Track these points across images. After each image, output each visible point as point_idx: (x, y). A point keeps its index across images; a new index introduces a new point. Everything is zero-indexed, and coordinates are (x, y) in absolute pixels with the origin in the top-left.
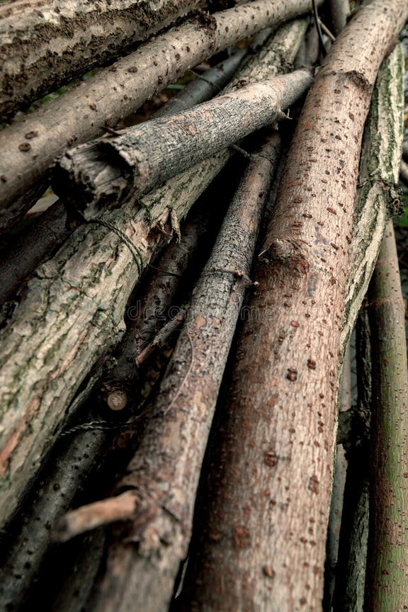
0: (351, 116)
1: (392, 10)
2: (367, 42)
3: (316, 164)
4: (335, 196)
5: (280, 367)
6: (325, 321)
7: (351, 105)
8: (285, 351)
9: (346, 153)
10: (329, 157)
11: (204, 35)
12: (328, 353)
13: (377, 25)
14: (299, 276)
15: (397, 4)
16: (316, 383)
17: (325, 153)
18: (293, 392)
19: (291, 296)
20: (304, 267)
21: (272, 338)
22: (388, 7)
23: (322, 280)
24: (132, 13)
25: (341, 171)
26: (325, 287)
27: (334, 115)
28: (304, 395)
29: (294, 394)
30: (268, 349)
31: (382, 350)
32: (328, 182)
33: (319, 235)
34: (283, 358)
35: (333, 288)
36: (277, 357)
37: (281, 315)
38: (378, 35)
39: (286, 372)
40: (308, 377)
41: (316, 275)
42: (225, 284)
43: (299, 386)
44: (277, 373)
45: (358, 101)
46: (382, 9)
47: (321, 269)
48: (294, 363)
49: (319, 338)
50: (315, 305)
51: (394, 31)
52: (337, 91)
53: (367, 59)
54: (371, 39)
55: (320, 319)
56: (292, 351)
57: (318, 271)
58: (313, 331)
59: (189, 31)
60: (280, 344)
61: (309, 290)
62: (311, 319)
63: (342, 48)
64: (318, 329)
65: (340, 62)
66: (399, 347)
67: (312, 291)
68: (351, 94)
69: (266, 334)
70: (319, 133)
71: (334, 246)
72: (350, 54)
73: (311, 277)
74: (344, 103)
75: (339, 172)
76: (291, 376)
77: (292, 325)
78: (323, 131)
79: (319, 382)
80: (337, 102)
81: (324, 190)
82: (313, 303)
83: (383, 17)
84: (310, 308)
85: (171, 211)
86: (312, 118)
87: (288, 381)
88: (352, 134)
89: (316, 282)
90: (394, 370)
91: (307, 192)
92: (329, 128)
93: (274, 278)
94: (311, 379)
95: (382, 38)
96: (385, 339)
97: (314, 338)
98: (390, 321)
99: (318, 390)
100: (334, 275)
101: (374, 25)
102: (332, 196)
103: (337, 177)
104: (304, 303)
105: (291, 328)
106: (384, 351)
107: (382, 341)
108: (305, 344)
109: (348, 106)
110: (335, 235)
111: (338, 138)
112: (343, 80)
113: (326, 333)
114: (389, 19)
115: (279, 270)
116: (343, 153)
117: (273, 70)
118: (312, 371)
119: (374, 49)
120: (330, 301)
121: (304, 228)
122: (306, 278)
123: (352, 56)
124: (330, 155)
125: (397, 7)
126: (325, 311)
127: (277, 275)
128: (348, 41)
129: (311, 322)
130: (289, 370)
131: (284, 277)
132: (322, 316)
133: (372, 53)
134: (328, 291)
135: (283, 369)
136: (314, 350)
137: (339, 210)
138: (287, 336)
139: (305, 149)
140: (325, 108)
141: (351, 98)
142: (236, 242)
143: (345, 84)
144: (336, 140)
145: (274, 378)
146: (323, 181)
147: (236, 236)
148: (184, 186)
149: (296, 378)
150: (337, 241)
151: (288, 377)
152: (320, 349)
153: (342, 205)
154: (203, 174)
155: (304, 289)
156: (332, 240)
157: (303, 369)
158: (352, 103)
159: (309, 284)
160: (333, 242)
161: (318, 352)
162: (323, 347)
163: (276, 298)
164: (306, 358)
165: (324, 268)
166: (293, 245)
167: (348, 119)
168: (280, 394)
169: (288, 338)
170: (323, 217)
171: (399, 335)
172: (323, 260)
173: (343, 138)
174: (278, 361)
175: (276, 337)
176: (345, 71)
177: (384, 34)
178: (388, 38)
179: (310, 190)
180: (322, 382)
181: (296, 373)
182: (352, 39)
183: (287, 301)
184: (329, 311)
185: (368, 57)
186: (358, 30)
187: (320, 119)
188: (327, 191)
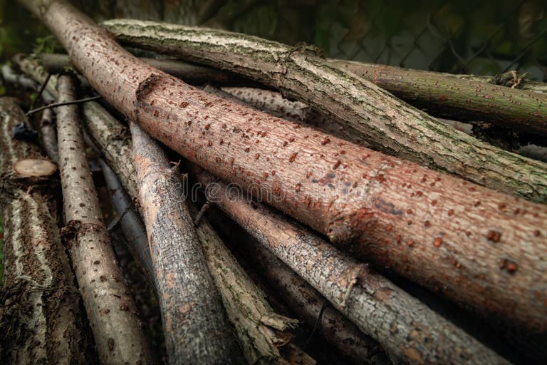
0: (184, 105)
1: (75, 32)
2: (105, 67)
3: (237, 160)
4: (275, 149)
5: (496, 277)
6: (434, 203)
7: (171, 103)
8: (475, 266)
9: (224, 122)
10: (229, 144)
11: (84, 238)
12: (476, 209)
13: (89, 51)
14: (376, 221)
15: (70, 24)
16: (521, 237)
17: (225, 147)
18: (533, 272)
19: (400, 236)
20: (365, 214)
21: (454, 274)
22: (72, 35)
23: (380, 193)
24: (51, 312)
25: (246, 134)
26: (388, 191)
27: (182, 125)
28: (537, 258)
29: (536, 272)
30: (469, 283)
31: (428, 99)
32: (259, 152)
33: (322, 181)
34: (484, 270)
35: (389, 179)
36: (483, 277)
37: (424, 254)
38: (99, 52)
39: (505, 273)
40: (512, 246)
41: (374, 200)
42: (365, 301)
43: (523, 261)
44: (504, 283)
45: (167, 93)
46: (74, 42)
47: (367, 191)
48: (492, 259)
49: (457, 216)
50: (413, 210)
51: (95, 32)
52: (156, 115)
53: (123, 71)
54: (103, 61)
55: (432, 208)
56: (476, 258)
57: (370, 197)
58: (448, 222)
59: (79, 255)
60: (465, 268)
61: (394, 213)
62: (432, 221)
63: (110, 94)
64: (445, 215)
65: (125, 101)
66: (429, 82)
67: (395, 209)
68: (160, 99)
69: (448, 278)
70: (201, 147)
71: (337, 166)
72: (117, 88)
73: (378, 207)
74: (169, 110)
75: (247, 137)
76: (509, 267)
77: (438, 246)
78: (199, 142)
79: (519, 233)
80: (168, 118)
81: (268, 159)
82: (410, 212)
83: (82, 43)
84: (416, 218)
85: (262, 323)
86: (183, 147)
87: (517, 273)
88: (204, 109)
89: (383, 202)
90: (454, 93)
91: (269, 179)
92: (196, 135)
93: (373, 247)
94: (514, 242)
95: (101, 48)
96: (417, 94)
97: (457, 223)
98: (399, 85)
99: (529, 236)
100: (372, 174)
101: (89, 54)
102: (275, 153)
103: (253, 140)
104: (410, 223)
105: (443, 248)
106: (430, 98)
107: (418, 98)
108: (466, 237)
109: (173, 106)
110: (323, 161)
111: (208, 127)
112: (144, 104)
113: (449, 206)
114: (83, 37)
115: (366, 241)
116: (225, 126)
117: (125, 150)
118: (503, 238)
119: (113, 60)
120: (406, 188)
121: (312, 196)
122: (379, 214)
123: (120, 88)
124: (227, 142)
125: (72, 25)
126: (420, 198)
127: (370, 243)
128: (103, 85)
129: (436, 221)
130: (502, 268)
131: (374, 237)
132: (427, 205)
133: (117, 63)
134: (393, 187)
135: (499, 274)
136: (474, 228)
137: (291, 149)
138: (453, 257)
139: (217, 165)
140: (173, 132)
141: (164, 101)
142: (311, 263)
143: (149, 103)
144: (210, 130)
145: (512, 290)
146: (258, 157)
147: (302, 258)
148: (236, 298)
149: (514, 263)
150: (330, 160)
151: (512, 272)
152: (472, 218)
153: (286, 144)
154: (224, 267)
155: (392, 219)
156: (329, 167)
157: (501, 250)
158: (170, 101)
159: (386, 211)
160: (332, 166)
161: (477, 223)
162: (469, 214)
163: (400, 252)
164: (484, 241)
165: (365, 187)
166: (338, 220)
167: (187, 110)
168: (534, 288)
169: (457, 256)
170: (300, 170)
171: (416, 79)
172: (355, 186)
173: (208, 121)
174: (487, 278)
175: (453, 269)
176: (135, 99)
177: (98, 44)
178: (102, 40)
179: (267, 175)
180: (517, 228)
181: (506, 261)
182: (102, 82)
183: (407, 243)
184: (420, 194)
185: (121, 70)
186: (93, 72)
187: (185, 140)
188: (269, 156)
